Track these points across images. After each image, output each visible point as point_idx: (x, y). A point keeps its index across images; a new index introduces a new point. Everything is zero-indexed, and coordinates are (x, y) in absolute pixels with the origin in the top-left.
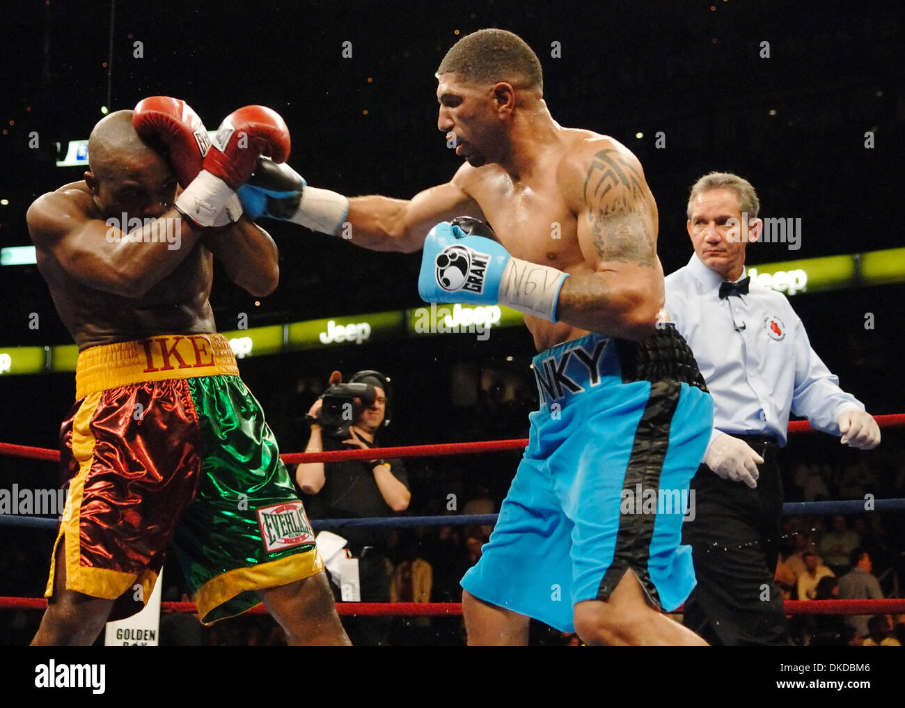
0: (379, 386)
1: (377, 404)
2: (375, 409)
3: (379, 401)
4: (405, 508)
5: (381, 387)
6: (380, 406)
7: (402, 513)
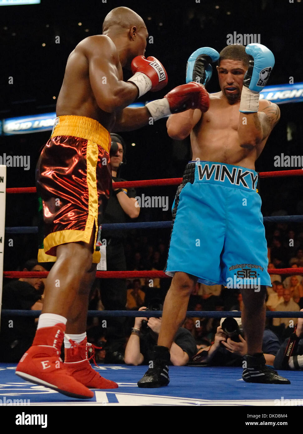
0: (119, 142)
1: (119, 153)
2: (117, 156)
3: (120, 151)
4: (137, 216)
5: (120, 143)
6: (120, 154)
7: (136, 220)
